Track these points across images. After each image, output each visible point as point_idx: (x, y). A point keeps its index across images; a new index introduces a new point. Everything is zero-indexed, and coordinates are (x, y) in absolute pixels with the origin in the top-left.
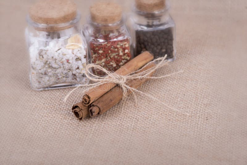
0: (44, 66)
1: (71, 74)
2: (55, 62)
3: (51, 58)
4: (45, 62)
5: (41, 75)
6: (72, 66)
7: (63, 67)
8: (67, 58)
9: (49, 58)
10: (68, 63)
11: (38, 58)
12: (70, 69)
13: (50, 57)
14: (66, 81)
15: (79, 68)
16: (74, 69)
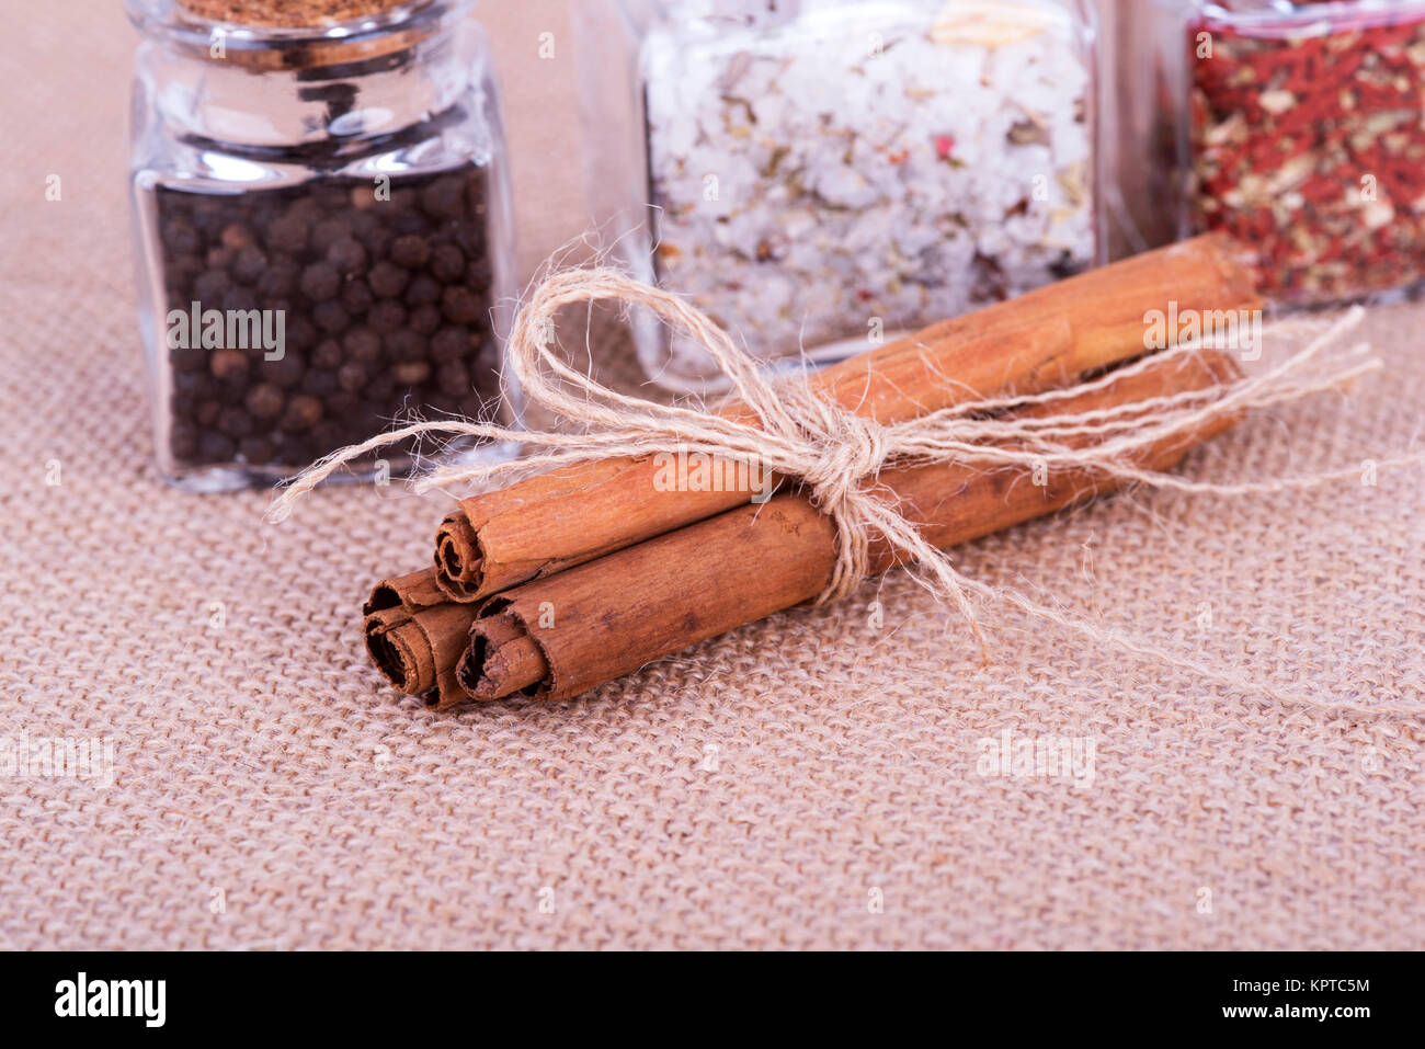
0: (759, 193)
1: (967, 256)
2: (848, 161)
3: (816, 124)
4: (766, 157)
5: (728, 262)
6: (978, 188)
7: (908, 198)
8: (940, 127)
9: (799, 126)
10: (944, 168)
11: (714, 127)
12: (959, 219)
13: (806, 115)
14: (927, 313)
15: (1032, 207)
16: (993, 212)
